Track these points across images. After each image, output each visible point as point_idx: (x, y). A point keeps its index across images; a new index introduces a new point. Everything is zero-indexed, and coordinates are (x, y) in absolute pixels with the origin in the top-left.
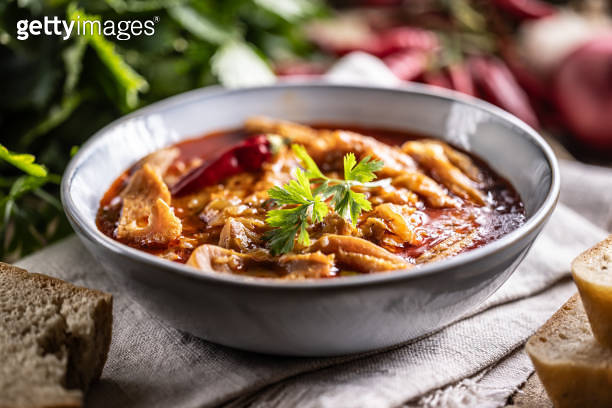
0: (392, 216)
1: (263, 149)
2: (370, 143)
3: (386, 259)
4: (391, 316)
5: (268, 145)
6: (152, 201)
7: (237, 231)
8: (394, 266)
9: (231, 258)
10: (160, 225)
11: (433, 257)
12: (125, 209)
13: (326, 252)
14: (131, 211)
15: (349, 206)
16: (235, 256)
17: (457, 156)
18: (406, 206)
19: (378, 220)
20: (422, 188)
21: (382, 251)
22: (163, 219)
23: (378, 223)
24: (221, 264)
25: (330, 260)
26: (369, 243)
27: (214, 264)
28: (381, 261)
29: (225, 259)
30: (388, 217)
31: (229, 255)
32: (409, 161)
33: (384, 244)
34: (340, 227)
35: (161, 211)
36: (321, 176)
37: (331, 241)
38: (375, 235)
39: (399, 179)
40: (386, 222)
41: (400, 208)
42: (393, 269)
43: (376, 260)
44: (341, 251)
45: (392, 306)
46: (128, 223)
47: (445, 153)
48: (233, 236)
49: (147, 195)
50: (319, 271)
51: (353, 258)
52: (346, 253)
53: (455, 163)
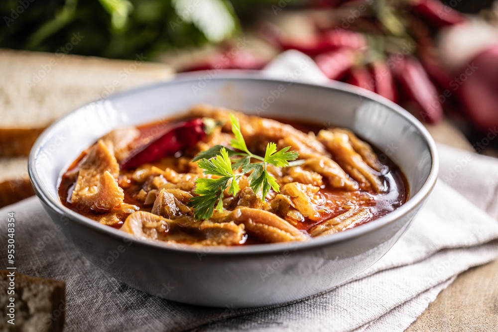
0: (297, 194)
1: (198, 129)
2: (288, 130)
3: (287, 231)
4: (287, 277)
5: (203, 126)
6: (102, 172)
7: (167, 201)
8: (292, 238)
9: (159, 223)
10: (106, 193)
11: (326, 230)
12: (80, 177)
13: (238, 223)
14: (84, 180)
15: (262, 184)
16: (163, 221)
17: (360, 144)
18: (310, 186)
19: (285, 196)
20: (326, 170)
21: (285, 223)
22: (109, 188)
23: (284, 199)
24: (150, 228)
25: (240, 230)
26: (274, 215)
27: (145, 228)
28: (283, 233)
29: (155, 224)
30: (294, 194)
31: (158, 221)
32: (319, 147)
33: (288, 217)
34: (253, 202)
35: (107, 181)
36: (246, 150)
37: (243, 213)
38: (281, 209)
39: (309, 161)
40: (292, 198)
41: (304, 187)
42: (291, 240)
43: (279, 231)
44: (251, 221)
45: (289, 270)
46: (81, 189)
47: (350, 140)
48: (164, 205)
49: (99, 166)
50: (231, 239)
51: (260, 229)
52: (255, 224)
53: (357, 150)
